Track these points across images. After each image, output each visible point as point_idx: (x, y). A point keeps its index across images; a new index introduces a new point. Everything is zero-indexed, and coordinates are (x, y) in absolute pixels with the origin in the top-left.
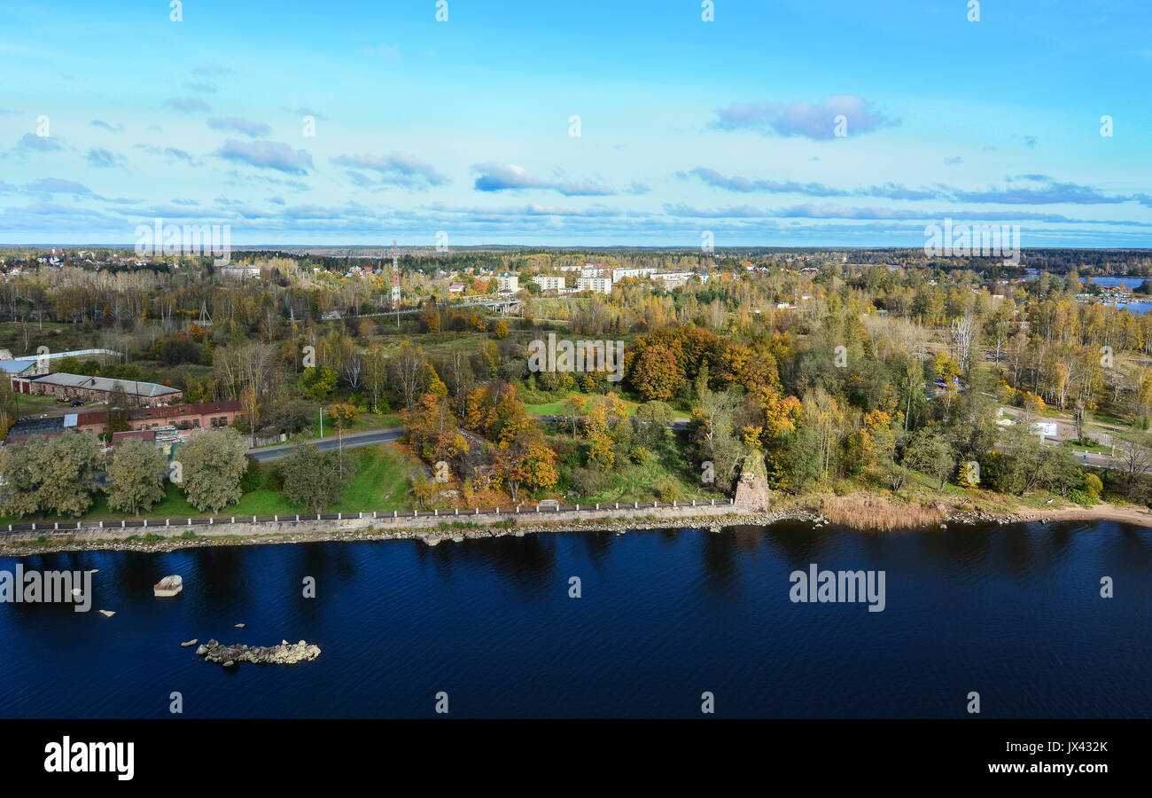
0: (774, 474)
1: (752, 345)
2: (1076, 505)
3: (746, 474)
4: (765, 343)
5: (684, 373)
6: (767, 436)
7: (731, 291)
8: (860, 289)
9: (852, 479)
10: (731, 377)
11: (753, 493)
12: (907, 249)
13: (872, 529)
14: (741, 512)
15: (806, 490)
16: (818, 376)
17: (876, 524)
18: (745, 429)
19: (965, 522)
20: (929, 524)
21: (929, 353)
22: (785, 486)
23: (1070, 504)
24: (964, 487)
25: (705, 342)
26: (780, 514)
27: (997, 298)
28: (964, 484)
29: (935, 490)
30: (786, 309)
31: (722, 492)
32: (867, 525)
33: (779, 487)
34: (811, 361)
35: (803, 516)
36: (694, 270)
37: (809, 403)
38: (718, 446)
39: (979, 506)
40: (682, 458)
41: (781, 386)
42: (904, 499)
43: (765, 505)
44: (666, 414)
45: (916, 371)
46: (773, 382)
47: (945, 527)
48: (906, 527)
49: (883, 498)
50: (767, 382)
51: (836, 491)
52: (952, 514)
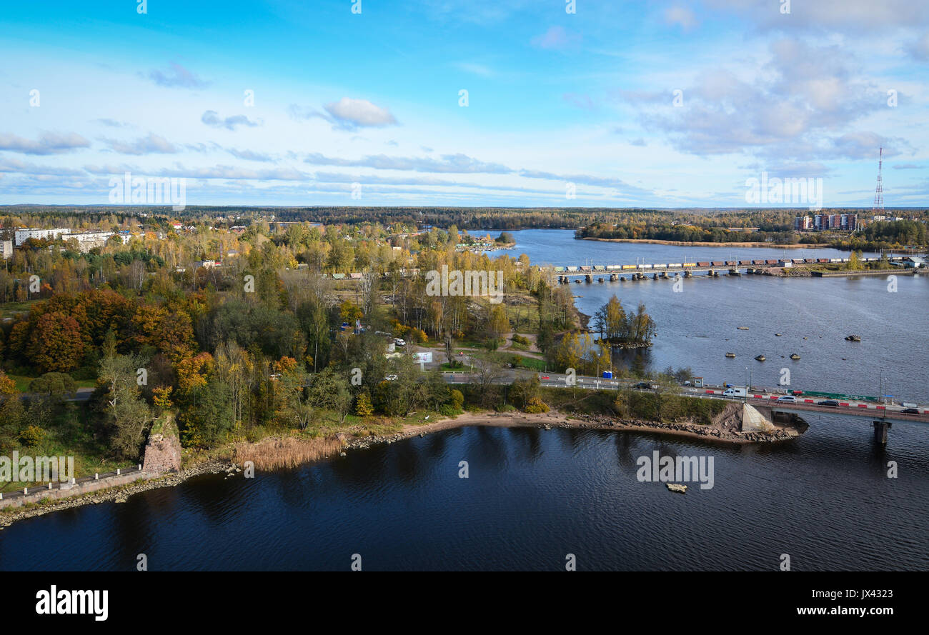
0: (186, 431)
1: (166, 305)
2: (446, 417)
3: (155, 437)
4: (179, 302)
5: (90, 338)
6: (179, 395)
7: (154, 251)
8: (284, 245)
9: (264, 425)
10: (142, 339)
11: (163, 455)
12: (327, 209)
13: (282, 469)
14: (150, 476)
15: (219, 442)
16: (232, 330)
17: (285, 463)
18: (154, 390)
19: (361, 446)
20: (331, 454)
21: (340, 300)
22: (198, 441)
23: (442, 417)
24: (361, 416)
25: (113, 305)
26: (194, 470)
27: (396, 249)
28: (361, 413)
29: (337, 423)
30: (211, 267)
31: (129, 459)
32: (276, 466)
33: (191, 445)
34: (224, 316)
35: (215, 468)
36: (115, 229)
37: (220, 357)
38: (122, 412)
39: (373, 431)
40: (85, 431)
41: (196, 343)
42: (311, 435)
43: (176, 463)
44: (66, 386)
45: (320, 318)
46: (187, 340)
47: (345, 454)
48: (311, 461)
49: (292, 439)
50: (181, 339)
51: (249, 439)
52: (350, 442)
